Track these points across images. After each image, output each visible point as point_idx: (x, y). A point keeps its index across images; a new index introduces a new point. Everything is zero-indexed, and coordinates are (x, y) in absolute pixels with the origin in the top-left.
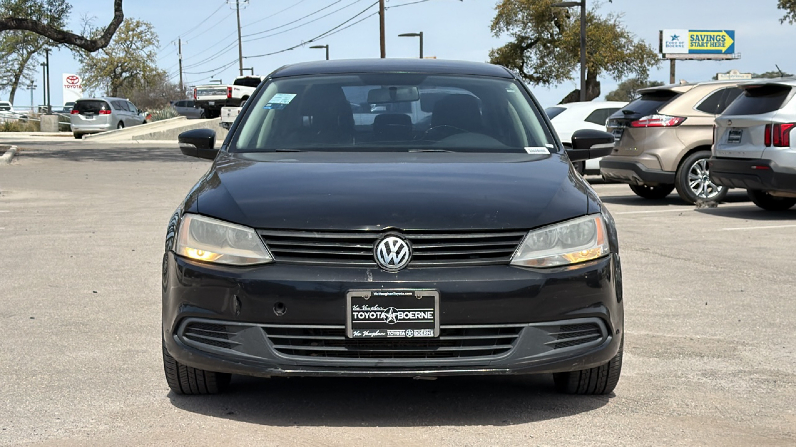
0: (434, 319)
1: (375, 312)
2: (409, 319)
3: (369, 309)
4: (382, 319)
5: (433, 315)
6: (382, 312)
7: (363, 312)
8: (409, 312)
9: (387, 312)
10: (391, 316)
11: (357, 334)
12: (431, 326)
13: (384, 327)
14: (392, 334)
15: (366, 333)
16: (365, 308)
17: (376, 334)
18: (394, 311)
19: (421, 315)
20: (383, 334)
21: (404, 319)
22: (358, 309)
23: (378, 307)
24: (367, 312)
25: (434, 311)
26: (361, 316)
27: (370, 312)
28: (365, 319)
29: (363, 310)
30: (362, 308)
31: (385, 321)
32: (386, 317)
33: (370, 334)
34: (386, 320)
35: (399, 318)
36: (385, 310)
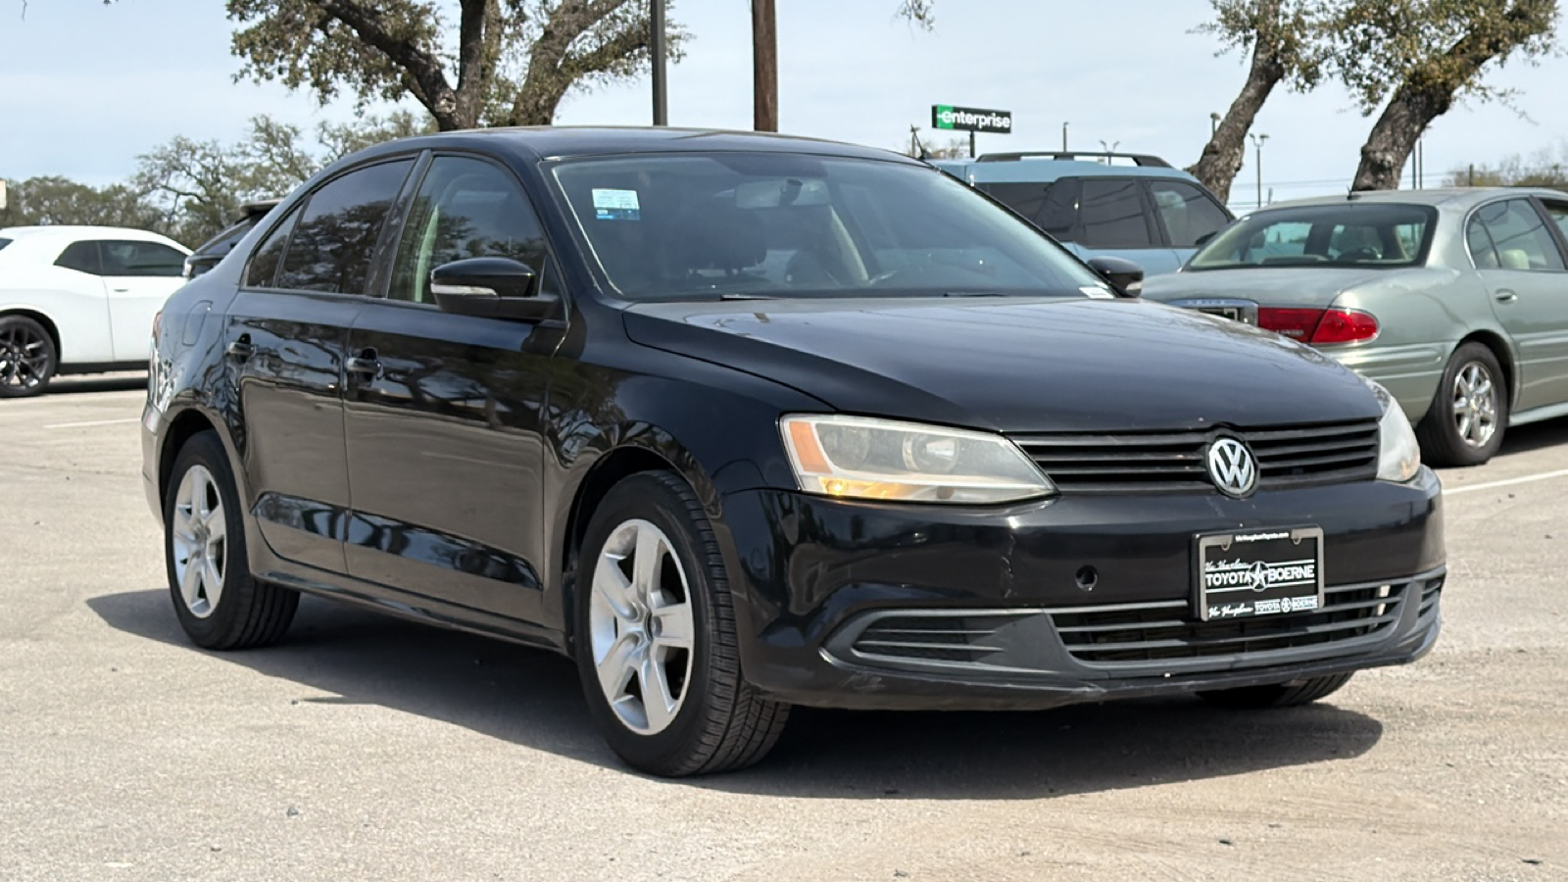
0: (1316, 578)
1: (1236, 571)
2: (1284, 581)
3: (1227, 567)
4: (1246, 584)
5: (1315, 571)
6: (1245, 570)
7: (1220, 572)
8: (1283, 567)
9: (1253, 570)
10: (1259, 576)
11: (1214, 612)
12: (1313, 590)
13: (1249, 597)
14: (1264, 607)
15: (1226, 610)
16: (1223, 566)
17: (1241, 610)
18: (1263, 568)
19: (1298, 572)
20: (1249, 610)
21: (1277, 581)
22: (1213, 569)
23: (1241, 562)
24: (1225, 572)
25: (1316, 564)
26: (1217, 579)
27: (1229, 571)
28: (1222, 586)
29: (1220, 569)
30: (1217, 567)
31: (1250, 587)
32: (1253, 579)
33: (1232, 612)
34: (1252, 584)
35: (1270, 579)
36: (1250, 567)
